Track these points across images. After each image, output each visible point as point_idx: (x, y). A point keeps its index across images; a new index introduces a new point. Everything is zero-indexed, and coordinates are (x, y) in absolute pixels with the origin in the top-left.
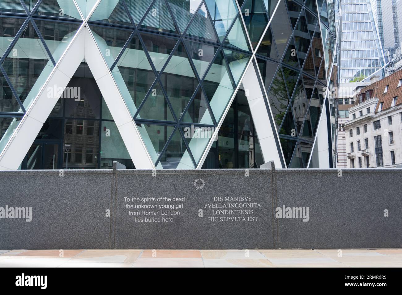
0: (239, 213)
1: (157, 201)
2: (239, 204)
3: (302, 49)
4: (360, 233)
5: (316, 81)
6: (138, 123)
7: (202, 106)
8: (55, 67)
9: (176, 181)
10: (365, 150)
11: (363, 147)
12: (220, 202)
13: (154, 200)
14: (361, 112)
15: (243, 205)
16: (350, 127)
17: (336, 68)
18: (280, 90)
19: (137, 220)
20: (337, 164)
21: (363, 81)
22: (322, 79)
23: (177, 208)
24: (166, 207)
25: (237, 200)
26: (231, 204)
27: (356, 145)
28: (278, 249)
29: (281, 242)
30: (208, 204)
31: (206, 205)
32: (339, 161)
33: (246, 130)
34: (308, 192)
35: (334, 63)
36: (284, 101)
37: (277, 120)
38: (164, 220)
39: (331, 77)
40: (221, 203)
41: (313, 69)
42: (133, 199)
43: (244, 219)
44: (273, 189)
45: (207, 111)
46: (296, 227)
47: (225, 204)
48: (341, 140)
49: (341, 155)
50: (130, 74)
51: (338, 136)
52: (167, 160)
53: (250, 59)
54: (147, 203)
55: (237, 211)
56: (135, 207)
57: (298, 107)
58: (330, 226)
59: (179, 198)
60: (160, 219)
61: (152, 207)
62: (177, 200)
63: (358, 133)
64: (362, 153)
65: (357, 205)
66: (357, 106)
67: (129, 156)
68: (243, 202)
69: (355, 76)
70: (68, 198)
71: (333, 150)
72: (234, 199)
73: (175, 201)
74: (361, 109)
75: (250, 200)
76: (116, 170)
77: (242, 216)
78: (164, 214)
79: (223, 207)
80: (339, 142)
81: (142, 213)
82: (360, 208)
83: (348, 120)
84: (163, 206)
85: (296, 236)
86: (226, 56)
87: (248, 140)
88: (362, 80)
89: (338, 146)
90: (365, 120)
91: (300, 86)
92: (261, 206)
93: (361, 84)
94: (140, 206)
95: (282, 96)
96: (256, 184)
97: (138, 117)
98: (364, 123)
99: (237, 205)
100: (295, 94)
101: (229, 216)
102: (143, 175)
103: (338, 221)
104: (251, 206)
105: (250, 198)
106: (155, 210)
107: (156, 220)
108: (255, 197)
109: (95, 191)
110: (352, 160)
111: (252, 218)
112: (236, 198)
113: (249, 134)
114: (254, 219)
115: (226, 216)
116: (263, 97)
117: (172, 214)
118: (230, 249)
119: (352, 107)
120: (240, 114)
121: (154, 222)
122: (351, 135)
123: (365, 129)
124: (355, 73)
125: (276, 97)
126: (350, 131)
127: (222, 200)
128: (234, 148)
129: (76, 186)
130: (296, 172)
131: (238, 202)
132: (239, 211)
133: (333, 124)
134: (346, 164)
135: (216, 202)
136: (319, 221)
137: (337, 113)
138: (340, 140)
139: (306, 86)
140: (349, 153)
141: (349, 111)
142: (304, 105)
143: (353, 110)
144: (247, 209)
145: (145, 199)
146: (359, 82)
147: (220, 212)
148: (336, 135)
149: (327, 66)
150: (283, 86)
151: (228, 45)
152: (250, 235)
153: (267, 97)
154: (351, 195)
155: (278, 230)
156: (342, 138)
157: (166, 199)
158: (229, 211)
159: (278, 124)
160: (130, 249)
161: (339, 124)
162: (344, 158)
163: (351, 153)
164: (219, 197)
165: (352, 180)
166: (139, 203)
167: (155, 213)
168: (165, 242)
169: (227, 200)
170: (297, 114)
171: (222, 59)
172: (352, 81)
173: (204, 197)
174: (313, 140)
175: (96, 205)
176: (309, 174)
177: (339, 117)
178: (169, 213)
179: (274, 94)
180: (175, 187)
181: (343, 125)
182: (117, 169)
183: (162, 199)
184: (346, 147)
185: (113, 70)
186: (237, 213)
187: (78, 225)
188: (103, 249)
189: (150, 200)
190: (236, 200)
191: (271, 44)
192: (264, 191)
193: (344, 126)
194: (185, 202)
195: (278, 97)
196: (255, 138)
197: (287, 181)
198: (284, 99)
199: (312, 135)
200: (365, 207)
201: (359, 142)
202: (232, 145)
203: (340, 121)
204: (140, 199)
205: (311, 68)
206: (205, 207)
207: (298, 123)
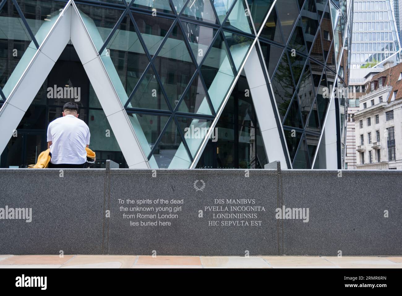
0: (242, 217)
1: (153, 203)
2: (241, 207)
3: (309, 30)
4: (370, 239)
5: (325, 68)
6: (129, 112)
7: (198, 93)
8: (38, 50)
9: (174, 182)
10: (376, 143)
11: (374, 140)
12: (221, 205)
13: (151, 203)
14: (373, 101)
15: (246, 209)
16: (360, 118)
17: (346, 52)
18: (285, 76)
19: (132, 224)
20: (346, 158)
21: (375, 67)
22: (330, 64)
23: (175, 211)
24: (164, 210)
25: (240, 203)
26: (234, 207)
27: (366, 138)
28: (283, 256)
29: (286, 248)
30: (209, 207)
31: (206, 208)
32: (348, 155)
33: (247, 120)
34: (316, 195)
35: (345, 46)
36: (288, 89)
37: (281, 109)
38: (161, 223)
39: (341, 63)
40: (223, 205)
41: (321, 53)
42: (128, 201)
43: (247, 224)
44: (278, 191)
45: (205, 100)
46: (303, 232)
47: (226, 207)
48: (351, 131)
49: (350, 148)
50: (119, 57)
51: (348, 127)
52: (160, 153)
53: (253, 42)
54: (143, 205)
55: (240, 215)
56: (130, 209)
57: (304, 95)
58: (339, 232)
59: (177, 200)
60: (157, 223)
61: (148, 209)
62: (175, 203)
63: (369, 124)
64: (373, 146)
65: (368, 209)
66: (368, 95)
67: (119, 148)
68: (246, 205)
69: (367, 61)
70: (57, 199)
71: (341, 144)
72: (236, 201)
73: (173, 203)
74: (372, 98)
75: (254, 203)
76: (109, 169)
77: (245, 219)
78: (161, 217)
79: (225, 211)
80: (348, 134)
81: (138, 216)
82: (371, 213)
83: (359, 110)
84: (160, 209)
85: (303, 242)
86: (226, 38)
87: (249, 132)
88: (374, 65)
89: (347, 138)
90: (377, 110)
91: (307, 72)
92: (265, 210)
93: (373, 70)
94: (135, 209)
95: (287, 83)
96: (261, 185)
97: (130, 106)
98: (376, 113)
99: (240, 209)
100: (301, 81)
101: (231, 220)
102: (139, 175)
103: (347, 226)
104: (255, 210)
105: (254, 200)
106: (151, 212)
107: (152, 224)
108: (259, 200)
109: (86, 192)
110: (362, 153)
111: (256, 222)
112: (239, 200)
113: (250, 124)
114: (258, 223)
115: (228, 220)
116: (266, 85)
117: (170, 217)
118: (232, 255)
119: (363, 95)
120: (241, 102)
121: (151, 226)
122: (361, 126)
123: (377, 120)
124: (367, 57)
125: (281, 84)
126: (360, 122)
127: (223, 203)
128: (234, 139)
129: (66, 187)
130: (304, 173)
131: (240, 205)
132: (242, 215)
133: (342, 114)
134: (355, 158)
135: (217, 205)
136: (327, 225)
137: (347, 102)
138: (349, 131)
139: (313, 73)
140: (358, 146)
141: (360, 100)
142: (310, 93)
143: (364, 98)
144: (250, 212)
145: (140, 201)
146: (371, 67)
147: (222, 215)
148: (345, 126)
149: (336, 50)
150: (288, 72)
151: (229, 27)
152: (253, 240)
153: (271, 85)
154: (362, 198)
155: (283, 235)
156: (351, 129)
157: (164, 201)
158: (231, 215)
159: (282, 114)
160: (124, 254)
161: (348, 114)
162: (354, 151)
163: (361, 146)
164: (220, 200)
165: (364, 182)
166: (135, 205)
167: (152, 217)
168: (162, 248)
169: (229, 203)
170: (302, 102)
171: (222, 41)
172: (363, 66)
173: (205, 200)
174: (320, 132)
175: (88, 207)
176: (317, 175)
177: (348, 106)
178: (166, 216)
179: (278, 81)
180: (173, 189)
181: (353, 115)
182: (111, 168)
183: (159, 202)
184: (355, 139)
185: (103, 54)
186: (240, 217)
187: (68, 229)
188: (95, 254)
189: (146, 202)
190: (238, 202)
191: (276, 25)
192: (269, 194)
193: (353, 117)
194: (184, 204)
195: (283, 84)
196: (257, 130)
197: (294, 182)
198: (289, 86)
199: (319, 126)
200: (377, 211)
201: (369, 134)
202: (231, 137)
203: (349, 111)
204: (136, 201)
205: (319, 53)
206: (205, 210)
207: (303, 112)
